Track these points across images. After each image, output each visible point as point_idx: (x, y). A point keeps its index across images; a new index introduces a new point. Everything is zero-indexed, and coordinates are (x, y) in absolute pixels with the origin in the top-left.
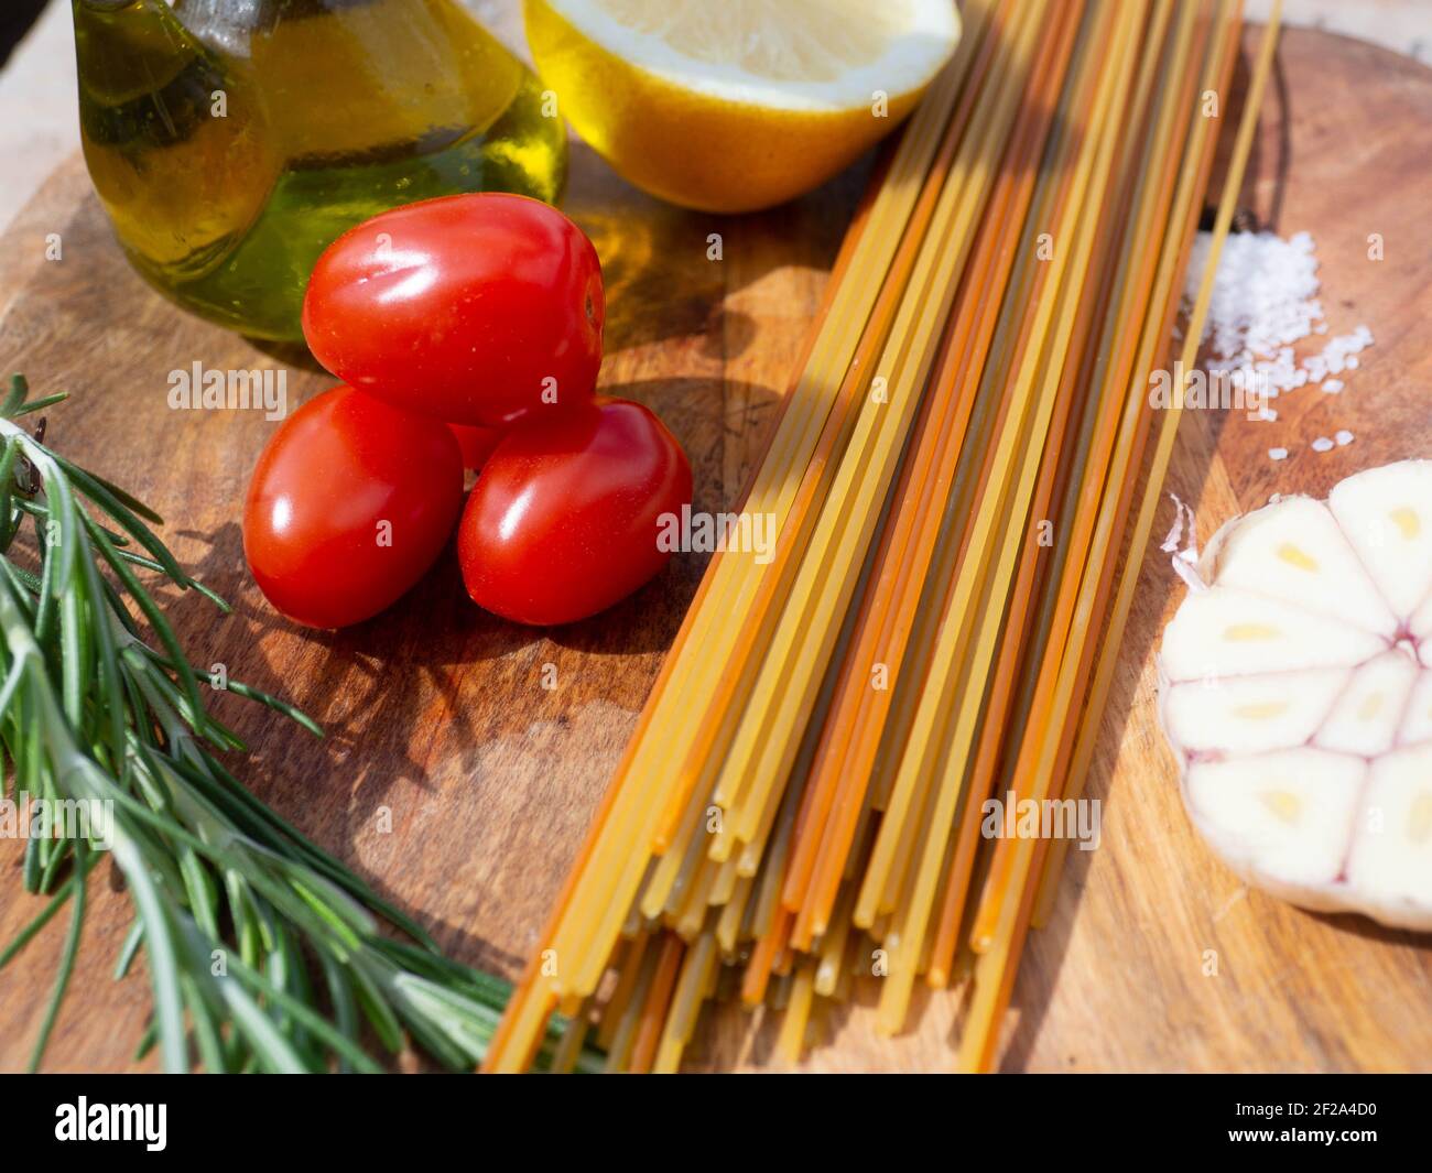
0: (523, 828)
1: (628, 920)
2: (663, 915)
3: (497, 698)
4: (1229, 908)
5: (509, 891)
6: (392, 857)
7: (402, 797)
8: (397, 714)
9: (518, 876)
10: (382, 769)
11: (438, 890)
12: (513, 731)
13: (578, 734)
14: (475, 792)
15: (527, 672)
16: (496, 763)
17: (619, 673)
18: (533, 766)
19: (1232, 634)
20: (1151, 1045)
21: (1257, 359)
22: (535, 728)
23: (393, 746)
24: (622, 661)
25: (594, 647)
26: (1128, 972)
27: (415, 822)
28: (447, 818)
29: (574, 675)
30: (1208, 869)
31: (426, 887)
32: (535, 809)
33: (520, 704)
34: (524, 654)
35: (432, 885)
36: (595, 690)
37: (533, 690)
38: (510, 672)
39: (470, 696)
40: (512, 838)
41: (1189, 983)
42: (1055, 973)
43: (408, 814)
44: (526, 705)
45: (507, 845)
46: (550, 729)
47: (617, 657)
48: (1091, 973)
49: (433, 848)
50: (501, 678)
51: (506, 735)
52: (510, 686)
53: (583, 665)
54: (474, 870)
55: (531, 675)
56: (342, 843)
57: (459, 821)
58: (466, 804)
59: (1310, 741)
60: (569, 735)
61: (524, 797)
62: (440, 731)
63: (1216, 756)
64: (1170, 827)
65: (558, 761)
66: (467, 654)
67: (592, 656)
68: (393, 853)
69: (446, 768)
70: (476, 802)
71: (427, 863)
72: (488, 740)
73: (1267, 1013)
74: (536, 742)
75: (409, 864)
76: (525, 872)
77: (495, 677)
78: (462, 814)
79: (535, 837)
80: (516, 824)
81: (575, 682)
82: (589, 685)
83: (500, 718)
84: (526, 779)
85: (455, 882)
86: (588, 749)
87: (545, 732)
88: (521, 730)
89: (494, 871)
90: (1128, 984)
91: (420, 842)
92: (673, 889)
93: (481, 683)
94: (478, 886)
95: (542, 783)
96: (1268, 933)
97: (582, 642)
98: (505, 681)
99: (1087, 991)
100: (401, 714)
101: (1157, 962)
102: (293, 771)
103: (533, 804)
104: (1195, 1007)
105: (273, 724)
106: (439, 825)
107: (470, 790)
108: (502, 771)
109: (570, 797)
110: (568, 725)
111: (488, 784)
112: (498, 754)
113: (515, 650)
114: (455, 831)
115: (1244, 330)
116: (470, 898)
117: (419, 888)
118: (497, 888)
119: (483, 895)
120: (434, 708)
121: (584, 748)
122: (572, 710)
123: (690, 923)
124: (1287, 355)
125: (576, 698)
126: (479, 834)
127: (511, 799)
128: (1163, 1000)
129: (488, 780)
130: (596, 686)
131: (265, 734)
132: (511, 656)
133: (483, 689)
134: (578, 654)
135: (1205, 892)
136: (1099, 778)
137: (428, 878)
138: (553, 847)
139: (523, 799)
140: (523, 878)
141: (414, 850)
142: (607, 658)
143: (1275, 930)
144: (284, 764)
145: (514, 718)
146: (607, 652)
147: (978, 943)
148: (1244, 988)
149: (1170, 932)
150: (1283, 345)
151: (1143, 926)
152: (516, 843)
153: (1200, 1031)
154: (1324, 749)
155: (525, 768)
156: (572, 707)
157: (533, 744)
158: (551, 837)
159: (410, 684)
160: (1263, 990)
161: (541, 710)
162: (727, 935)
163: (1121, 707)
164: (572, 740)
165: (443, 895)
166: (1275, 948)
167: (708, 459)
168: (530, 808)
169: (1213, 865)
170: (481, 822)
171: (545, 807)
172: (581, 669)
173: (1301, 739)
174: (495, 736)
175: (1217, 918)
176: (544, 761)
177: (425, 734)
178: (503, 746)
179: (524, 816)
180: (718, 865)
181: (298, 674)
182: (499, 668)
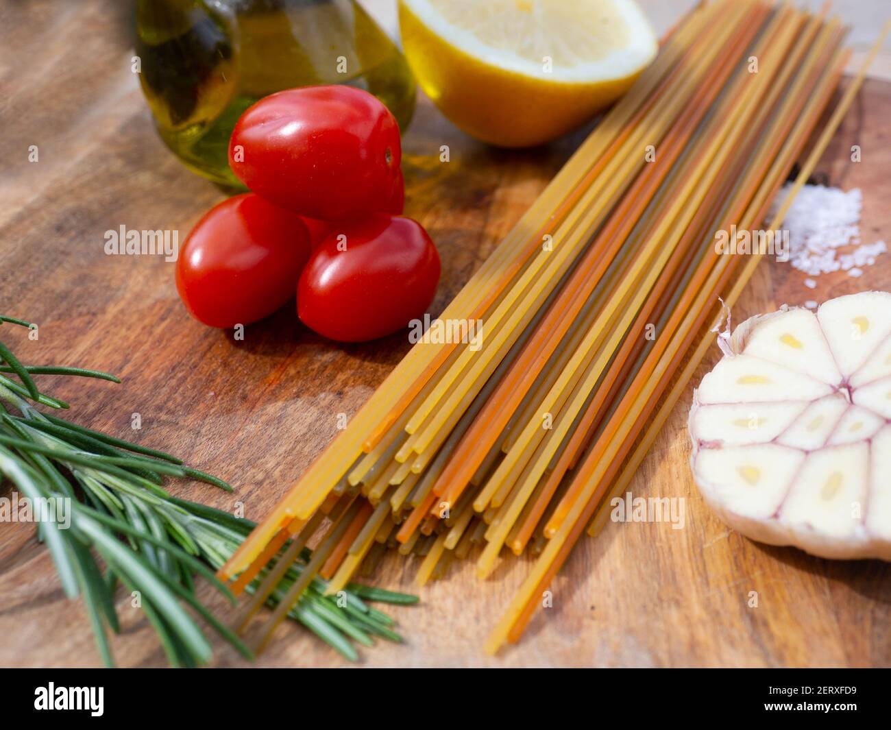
0: (301, 444)
1: (339, 484)
2: (360, 485)
3: (305, 378)
4: (716, 542)
5: (283, 476)
6: (221, 450)
7: (236, 420)
8: (246, 379)
9: (291, 468)
10: (229, 405)
11: (243, 470)
12: (310, 395)
13: (346, 401)
14: (278, 423)
15: (326, 367)
16: (295, 411)
17: (379, 374)
18: (316, 414)
19: (742, 381)
20: (645, 607)
21: (811, 254)
22: (322, 395)
23: (238, 395)
24: (382, 368)
25: (369, 359)
26: (642, 566)
27: (240, 434)
28: (259, 434)
29: (353, 371)
30: (708, 519)
31: (236, 467)
32: (310, 436)
33: (317, 382)
34: (328, 357)
35: (240, 467)
36: (363, 380)
37: (327, 376)
38: (316, 366)
39: (290, 375)
40: (293, 449)
41: (678, 578)
42: (597, 562)
43: (237, 429)
44: (321, 384)
45: (288, 453)
46: (331, 397)
47: (380, 365)
48: (618, 565)
49: (246, 448)
50: (310, 368)
51: (305, 397)
52: (315, 373)
53: (359, 367)
54: (267, 463)
55: (328, 369)
56: (195, 439)
57: (265, 437)
58: (271, 429)
59: (774, 441)
60: (340, 402)
61: (306, 429)
62: (268, 390)
63: (716, 445)
64: (690, 493)
65: (331, 414)
66: (294, 354)
67: (366, 363)
68: (223, 448)
69: (266, 409)
70: (278, 428)
71: (240, 456)
72: (294, 398)
73: (723, 600)
74: (321, 403)
75: (230, 455)
76: (295, 467)
77: (307, 367)
78: (268, 433)
79: (306, 450)
80: (297, 442)
81: (352, 375)
82: (360, 378)
83: (304, 388)
84: (309, 420)
85: (253, 467)
86: (349, 410)
87: (328, 398)
88: (314, 395)
89: (278, 464)
90: (640, 572)
91: (240, 444)
92: (369, 472)
93: (298, 369)
94: (266, 470)
95: (318, 423)
96: (736, 558)
97: (363, 355)
98: (313, 370)
99: (613, 573)
100: (248, 379)
101: (661, 565)
102: (179, 399)
103: (310, 433)
104: (679, 591)
105: (175, 375)
106: (253, 438)
107: (276, 422)
108: (297, 415)
109: (333, 432)
110: (342, 396)
111: (287, 420)
112: (297, 406)
113: (323, 355)
114: (261, 441)
115: (806, 238)
116: (260, 476)
117: (232, 467)
118: (277, 473)
119: (268, 475)
120: (267, 379)
121: (348, 408)
122: (347, 389)
123: (375, 493)
124: (831, 254)
125: (351, 383)
126: (275, 445)
127: (298, 429)
128: (659, 584)
129: (288, 418)
130: (364, 378)
131: (169, 379)
132: (320, 357)
133: (298, 372)
134: (358, 361)
135: (702, 531)
136: (652, 463)
137: (239, 463)
138: (315, 456)
139: (305, 430)
140: (293, 470)
141: (235, 448)
142: (374, 365)
143: (741, 557)
144: (176, 395)
145: (312, 389)
146: (376, 362)
147: (548, 532)
148: (712, 585)
149: (674, 549)
150: (830, 248)
151: (658, 544)
152: (294, 452)
153: (678, 603)
154: (782, 445)
155: (311, 415)
156: (347, 388)
157: (319, 403)
158: (316, 451)
159: (258, 365)
160: (724, 587)
161: (329, 387)
162: (396, 502)
163: (677, 427)
164: (342, 404)
165: (244, 472)
166: (738, 567)
167: (463, 271)
168: (308, 435)
169: (711, 518)
170: (278, 439)
171: (317, 436)
172: (358, 369)
173: (769, 438)
174: (298, 396)
175: (706, 546)
176: (323, 413)
177: (259, 391)
178: (301, 403)
179: (304, 439)
180: (400, 464)
181: (196, 352)
182: (311, 362)
